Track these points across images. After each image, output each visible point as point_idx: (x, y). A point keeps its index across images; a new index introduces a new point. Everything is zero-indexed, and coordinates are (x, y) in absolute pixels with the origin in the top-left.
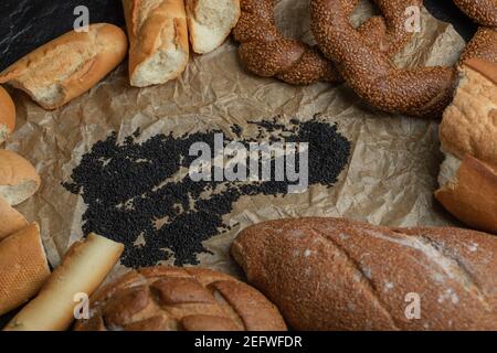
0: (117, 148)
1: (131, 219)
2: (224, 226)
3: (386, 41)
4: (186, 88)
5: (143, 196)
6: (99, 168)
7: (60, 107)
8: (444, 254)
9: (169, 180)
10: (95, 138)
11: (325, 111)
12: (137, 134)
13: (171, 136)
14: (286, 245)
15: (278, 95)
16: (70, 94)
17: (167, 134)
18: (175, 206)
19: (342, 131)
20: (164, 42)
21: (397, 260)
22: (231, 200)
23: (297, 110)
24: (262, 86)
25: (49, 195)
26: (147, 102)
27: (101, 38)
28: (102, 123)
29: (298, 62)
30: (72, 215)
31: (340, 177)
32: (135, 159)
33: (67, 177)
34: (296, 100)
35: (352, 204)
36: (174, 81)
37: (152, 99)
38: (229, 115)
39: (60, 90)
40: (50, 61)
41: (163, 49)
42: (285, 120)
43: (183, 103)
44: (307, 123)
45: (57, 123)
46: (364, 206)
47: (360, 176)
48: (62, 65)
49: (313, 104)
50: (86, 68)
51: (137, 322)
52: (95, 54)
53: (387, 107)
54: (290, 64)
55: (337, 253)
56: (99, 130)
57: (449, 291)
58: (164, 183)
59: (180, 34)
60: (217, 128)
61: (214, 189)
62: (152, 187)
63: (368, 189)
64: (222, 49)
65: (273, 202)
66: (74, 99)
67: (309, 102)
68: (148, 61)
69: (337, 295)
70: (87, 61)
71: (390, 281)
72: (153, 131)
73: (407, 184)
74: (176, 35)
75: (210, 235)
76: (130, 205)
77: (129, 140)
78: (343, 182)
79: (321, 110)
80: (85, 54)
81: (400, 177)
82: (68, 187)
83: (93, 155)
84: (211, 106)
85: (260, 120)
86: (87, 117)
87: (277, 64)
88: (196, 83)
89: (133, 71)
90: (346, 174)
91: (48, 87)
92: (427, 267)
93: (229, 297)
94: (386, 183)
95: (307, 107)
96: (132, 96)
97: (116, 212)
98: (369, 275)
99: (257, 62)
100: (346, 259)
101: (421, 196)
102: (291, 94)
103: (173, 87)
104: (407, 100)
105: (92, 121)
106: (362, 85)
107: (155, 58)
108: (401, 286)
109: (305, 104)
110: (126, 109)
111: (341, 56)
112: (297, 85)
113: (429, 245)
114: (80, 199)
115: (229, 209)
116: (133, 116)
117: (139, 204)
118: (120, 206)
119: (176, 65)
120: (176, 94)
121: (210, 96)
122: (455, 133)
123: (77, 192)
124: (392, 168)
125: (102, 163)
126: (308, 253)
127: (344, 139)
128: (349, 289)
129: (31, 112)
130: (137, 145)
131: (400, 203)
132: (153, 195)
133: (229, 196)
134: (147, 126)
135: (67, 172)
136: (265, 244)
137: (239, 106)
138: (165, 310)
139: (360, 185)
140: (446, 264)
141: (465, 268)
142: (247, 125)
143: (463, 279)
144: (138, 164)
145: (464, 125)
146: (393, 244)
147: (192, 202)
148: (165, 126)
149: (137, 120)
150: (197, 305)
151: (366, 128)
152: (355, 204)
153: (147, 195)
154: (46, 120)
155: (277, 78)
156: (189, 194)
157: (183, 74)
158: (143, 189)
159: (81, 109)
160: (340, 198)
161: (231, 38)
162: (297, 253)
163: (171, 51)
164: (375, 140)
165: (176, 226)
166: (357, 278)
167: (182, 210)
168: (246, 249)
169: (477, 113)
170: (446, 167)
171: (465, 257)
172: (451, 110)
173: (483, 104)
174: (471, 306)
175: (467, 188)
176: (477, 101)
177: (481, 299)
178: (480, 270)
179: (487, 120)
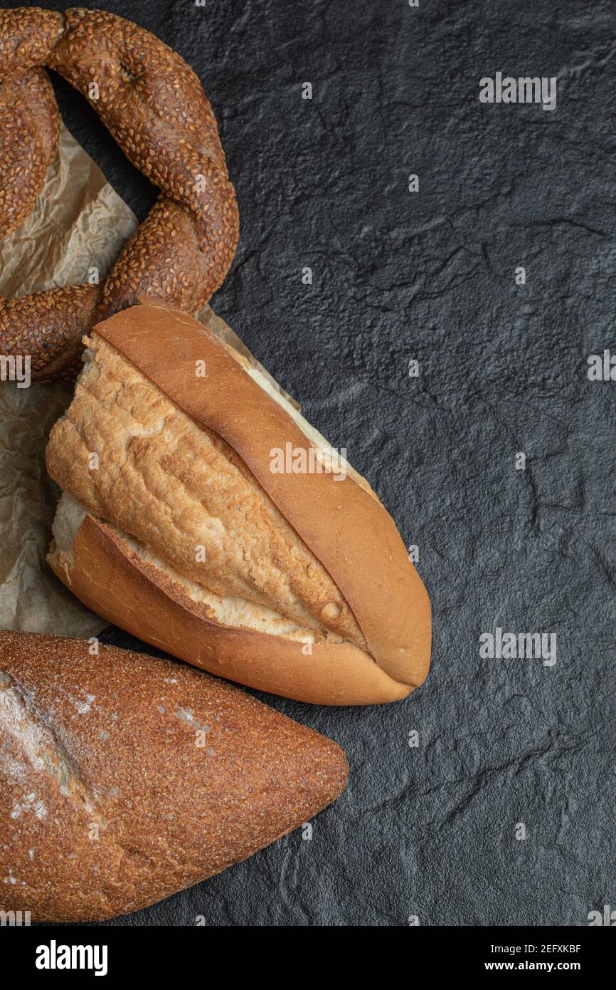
57: (32, 796)
113: (11, 692)
122: (68, 474)
140: (31, 739)
141: (65, 749)
143: (58, 771)
169: (107, 443)
170: (62, 518)
171: (66, 726)
172: (63, 429)
173: (120, 425)
174: (70, 823)
175: (88, 575)
176: (109, 417)
177: (89, 808)
178: (90, 756)
179: (123, 457)
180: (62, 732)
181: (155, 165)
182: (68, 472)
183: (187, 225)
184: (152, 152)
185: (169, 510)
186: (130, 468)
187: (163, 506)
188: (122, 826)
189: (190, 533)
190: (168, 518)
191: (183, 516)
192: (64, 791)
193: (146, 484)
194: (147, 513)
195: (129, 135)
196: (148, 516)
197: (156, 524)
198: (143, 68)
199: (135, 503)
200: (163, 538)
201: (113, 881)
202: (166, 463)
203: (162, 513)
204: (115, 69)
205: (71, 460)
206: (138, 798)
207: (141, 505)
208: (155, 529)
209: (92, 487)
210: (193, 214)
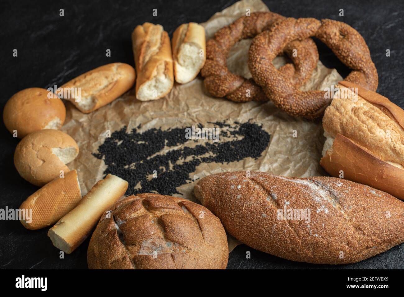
0: (127, 135)
1: (134, 174)
2: (190, 179)
3: (294, 78)
4: (171, 103)
5: (142, 162)
6: (116, 146)
7: (93, 111)
8: (322, 188)
9: (157, 154)
10: (113, 129)
11: (256, 117)
12: (139, 127)
13: (160, 130)
14: (227, 183)
15: (227, 108)
16: (100, 103)
17: (158, 128)
18: (161, 168)
19: (265, 129)
20: (158, 73)
21: (293, 190)
22: (195, 165)
23: (238, 116)
24: (217, 103)
25: (83, 160)
26: (146, 110)
27: (120, 70)
28: (118, 121)
29: (240, 87)
30: (97, 170)
31: (263, 154)
32: (137, 141)
33: (95, 150)
34: (238, 111)
35: (270, 169)
36: (163, 99)
37: (149, 109)
38: (197, 118)
39: (94, 100)
40: (88, 82)
41: (158, 77)
42: (231, 122)
43: (168, 111)
44: (244, 124)
45: (90, 121)
46: (277, 170)
47: (275, 154)
48: (96, 85)
49: (248, 113)
50: (110, 87)
51: (134, 218)
52: (115, 79)
53: (293, 113)
54: (235, 88)
55: (257, 187)
56: (116, 124)
57: (324, 207)
58: (155, 155)
59: (168, 69)
60: (189, 125)
61: (185, 158)
62: (147, 157)
63: (280, 161)
64: (194, 82)
65: (221, 167)
66: (102, 107)
67: (246, 112)
68: (147, 84)
69: (256, 209)
70: (110, 84)
71: (288, 201)
72: (149, 126)
73: (304, 158)
74: (165, 69)
75: (181, 184)
76: (133, 166)
77: (134, 130)
78: (264, 157)
79: (253, 117)
80: (110, 79)
81: (300, 154)
82: (96, 156)
83: (112, 138)
84: (185, 113)
85: (215, 121)
86: (109, 117)
87: (227, 88)
88: (177, 101)
89: (138, 88)
90: (267, 152)
91: (86, 98)
92: (311, 194)
93: (191, 208)
94: (290, 158)
95: (245, 115)
96: (137, 107)
97: (125, 170)
98: (276, 198)
99: (215, 87)
100: (262, 190)
101: (312, 164)
102: (236, 108)
103: (163, 102)
104: (305, 108)
105: (112, 120)
106: (278, 99)
107: (152, 82)
108: (294, 203)
109: (244, 113)
110: (133, 113)
111: (265, 82)
112: (239, 102)
113: (313, 184)
114: (103, 163)
115: (193, 170)
116: (137, 117)
117: (138, 166)
118: (127, 167)
119: (165, 88)
120: (164, 106)
121: (186, 108)
122: (331, 121)
123: (100, 158)
124: (295, 149)
125: (117, 143)
126: (239, 187)
127: (266, 133)
128: (263, 205)
129: (75, 114)
130: (139, 134)
131: (298, 169)
132: (147, 162)
133: (194, 163)
134: (145, 123)
135: (95, 147)
136: (214, 184)
137: (203, 113)
138: (151, 212)
139: (275, 158)
140: (322, 193)
141: (334, 195)
142: (207, 124)
143: (332, 201)
144: (138, 145)
145: (336, 116)
146: (291, 182)
147: (171, 166)
148: (157, 124)
149: (139, 120)
150: (171, 210)
151: (280, 127)
152: (271, 170)
153: (144, 162)
154: (84, 119)
155: (227, 98)
156: (170, 162)
157: (169, 94)
158: (142, 158)
159: (106, 113)
160: (262, 165)
161: (200, 76)
162: (233, 187)
163: (162, 78)
164: (285, 134)
165: (161, 179)
166: (268, 200)
167: (164, 170)
168: (203, 188)
169: (345, 109)
170: (327, 144)
171: (334, 189)
172: (330, 108)
173: (349, 104)
174: (337, 216)
175: (338, 153)
176: (346, 103)
177: (343, 212)
178: (343, 196)
179: (350, 113)
180: (333, 190)
181: (351, 59)
182: (331, 120)
183: (363, 75)
184: (351, 55)
185: (367, 126)
186: (353, 116)
187: (365, 125)
188: (354, 219)
189: (373, 133)
190: (366, 129)
191: (372, 128)
192: (334, 206)
193: (359, 119)
194: (359, 128)
195: (343, 51)
196: (360, 129)
197: (363, 132)
198: (347, 32)
199: (355, 125)
200: (364, 136)
201: (350, 239)
202: (365, 113)
203: (364, 127)
204: (338, 34)
205: (332, 117)
206: (359, 210)
207: (357, 126)
208: (362, 133)
209: (340, 124)
210: (364, 72)
